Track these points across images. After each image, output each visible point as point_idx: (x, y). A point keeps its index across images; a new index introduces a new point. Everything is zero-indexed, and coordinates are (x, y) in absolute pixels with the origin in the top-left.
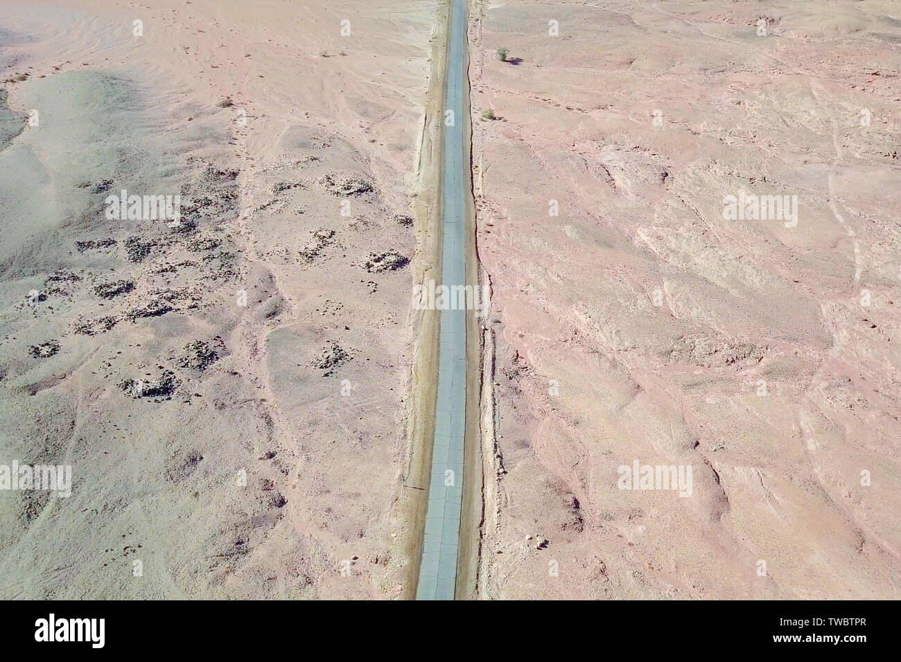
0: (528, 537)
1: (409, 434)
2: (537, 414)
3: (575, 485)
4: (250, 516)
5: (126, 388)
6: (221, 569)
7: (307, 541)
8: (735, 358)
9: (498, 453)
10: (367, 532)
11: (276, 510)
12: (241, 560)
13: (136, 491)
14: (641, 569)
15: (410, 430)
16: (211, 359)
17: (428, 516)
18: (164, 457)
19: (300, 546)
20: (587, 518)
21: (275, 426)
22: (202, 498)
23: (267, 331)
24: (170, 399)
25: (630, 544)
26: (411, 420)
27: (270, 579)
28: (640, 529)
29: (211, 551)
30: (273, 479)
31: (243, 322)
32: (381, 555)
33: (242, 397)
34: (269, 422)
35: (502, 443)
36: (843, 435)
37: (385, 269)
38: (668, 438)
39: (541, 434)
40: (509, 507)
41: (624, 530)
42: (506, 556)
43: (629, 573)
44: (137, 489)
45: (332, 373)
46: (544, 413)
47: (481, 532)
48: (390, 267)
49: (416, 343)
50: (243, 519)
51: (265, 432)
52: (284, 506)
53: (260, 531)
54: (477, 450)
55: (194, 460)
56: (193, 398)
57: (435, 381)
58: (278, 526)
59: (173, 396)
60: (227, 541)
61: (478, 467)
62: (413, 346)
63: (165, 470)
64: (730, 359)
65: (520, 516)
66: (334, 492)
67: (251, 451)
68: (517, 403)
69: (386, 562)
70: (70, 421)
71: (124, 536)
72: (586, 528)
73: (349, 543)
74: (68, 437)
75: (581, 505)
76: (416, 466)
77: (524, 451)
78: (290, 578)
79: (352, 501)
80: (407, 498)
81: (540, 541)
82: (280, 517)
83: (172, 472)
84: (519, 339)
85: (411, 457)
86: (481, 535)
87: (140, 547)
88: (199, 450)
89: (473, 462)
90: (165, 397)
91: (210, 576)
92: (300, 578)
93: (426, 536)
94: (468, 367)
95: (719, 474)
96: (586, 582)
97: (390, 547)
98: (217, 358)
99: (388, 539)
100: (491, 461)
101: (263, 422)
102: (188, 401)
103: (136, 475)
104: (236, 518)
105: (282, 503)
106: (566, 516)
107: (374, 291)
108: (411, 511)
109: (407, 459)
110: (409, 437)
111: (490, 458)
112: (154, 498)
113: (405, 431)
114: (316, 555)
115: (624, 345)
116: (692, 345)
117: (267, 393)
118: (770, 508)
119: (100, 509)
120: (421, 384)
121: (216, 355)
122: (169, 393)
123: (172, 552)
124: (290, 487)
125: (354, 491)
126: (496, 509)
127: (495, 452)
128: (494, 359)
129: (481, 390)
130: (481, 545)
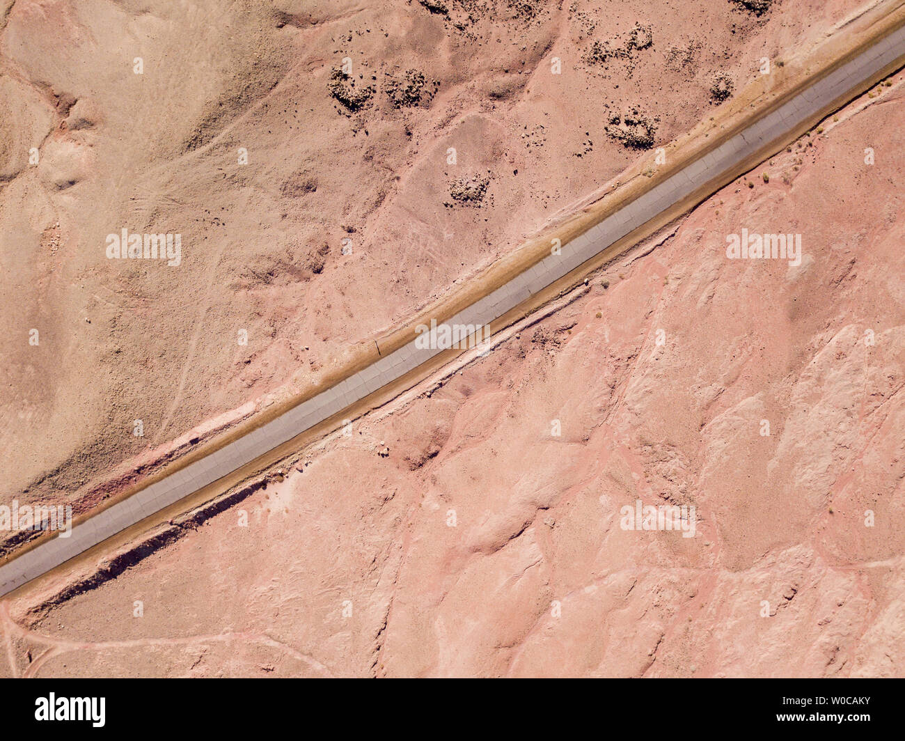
0: (382, 443)
1: (424, 311)
2: (506, 382)
3: (450, 445)
4: (292, 263)
5: (335, 78)
6: (245, 281)
7: (300, 310)
8: (671, 498)
9: (444, 382)
10: (330, 341)
11: (310, 272)
12: (260, 285)
13: (258, 181)
14: (404, 520)
15: (428, 308)
16: (411, 102)
17: (360, 373)
18: (295, 169)
19: (293, 310)
20: (426, 468)
21: (379, 208)
22: (285, 222)
23: (474, 111)
24: (349, 117)
25: (420, 506)
26: (437, 302)
27: (258, 314)
28: (436, 506)
29: (251, 265)
30: (332, 249)
31: (470, 85)
32: (317, 364)
33: (389, 161)
34: (378, 203)
35: (455, 379)
36: (614, 609)
37: (620, 138)
38: (535, 488)
39: (486, 399)
40: (399, 418)
41: (429, 496)
42: (360, 438)
43: (396, 515)
44: (260, 179)
45: (452, 206)
46: (510, 387)
47: (369, 412)
48: (625, 141)
49: (529, 242)
50: (287, 261)
51: (367, 208)
52: (317, 274)
53: (288, 277)
54: (438, 366)
55: (309, 188)
56: (363, 131)
57: (490, 290)
58: (300, 285)
59: (354, 116)
60: (266, 265)
61: (421, 376)
62: (524, 242)
63: (286, 179)
64: (666, 496)
65: (396, 429)
66: (346, 298)
67: (345, 214)
68: (509, 362)
69: (314, 369)
70: (275, 80)
71: (223, 208)
72: (417, 472)
73: (316, 336)
74: (260, 97)
75: (435, 459)
76: (398, 335)
77: (461, 395)
78: (267, 323)
79: (344, 315)
80: (366, 350)
81: (385, 451)
82: (308, 279)
83: (289, 186)
84: (592, 316)
85: (403, 327)
86: (366, 414)
87: (224, 224)
88: (320, 183)
89: (424, 370)
90: (348, 113)
91: (237, 280)
92: (271, 329)
93: (343, 382)
94: (523, 304)
95: (522, 535)
96: (371, 494)
97: (325, 365)
98: (417, 105)
99: (331, 359)
100: (433, 382)
101: (375, 198)
102: (356, 132)
103: (269, 168)
104: (284, 256)
105: (318, 271)
106: (416, 455)
107: (580, 155)
108: (357, 359)
109: (399, 326)
110: (421, 312)
111: (437, 379)
112: (262, 195)
113: (424, 306)
114: (294, 325)
115: (634, 405)
116: (669, 458)
117: (406, 174)
118: (503, 580)
119: (229, 176)
120: (481, 283)
121: (419, 101)
122: (354, 110)
123: (235, 244)
124: (334, 265)
125: (353, 311)
126: (391, 411)
127: (443, 379)
128: (549, 315)
129: (503, 329)
130: (359, 418)
